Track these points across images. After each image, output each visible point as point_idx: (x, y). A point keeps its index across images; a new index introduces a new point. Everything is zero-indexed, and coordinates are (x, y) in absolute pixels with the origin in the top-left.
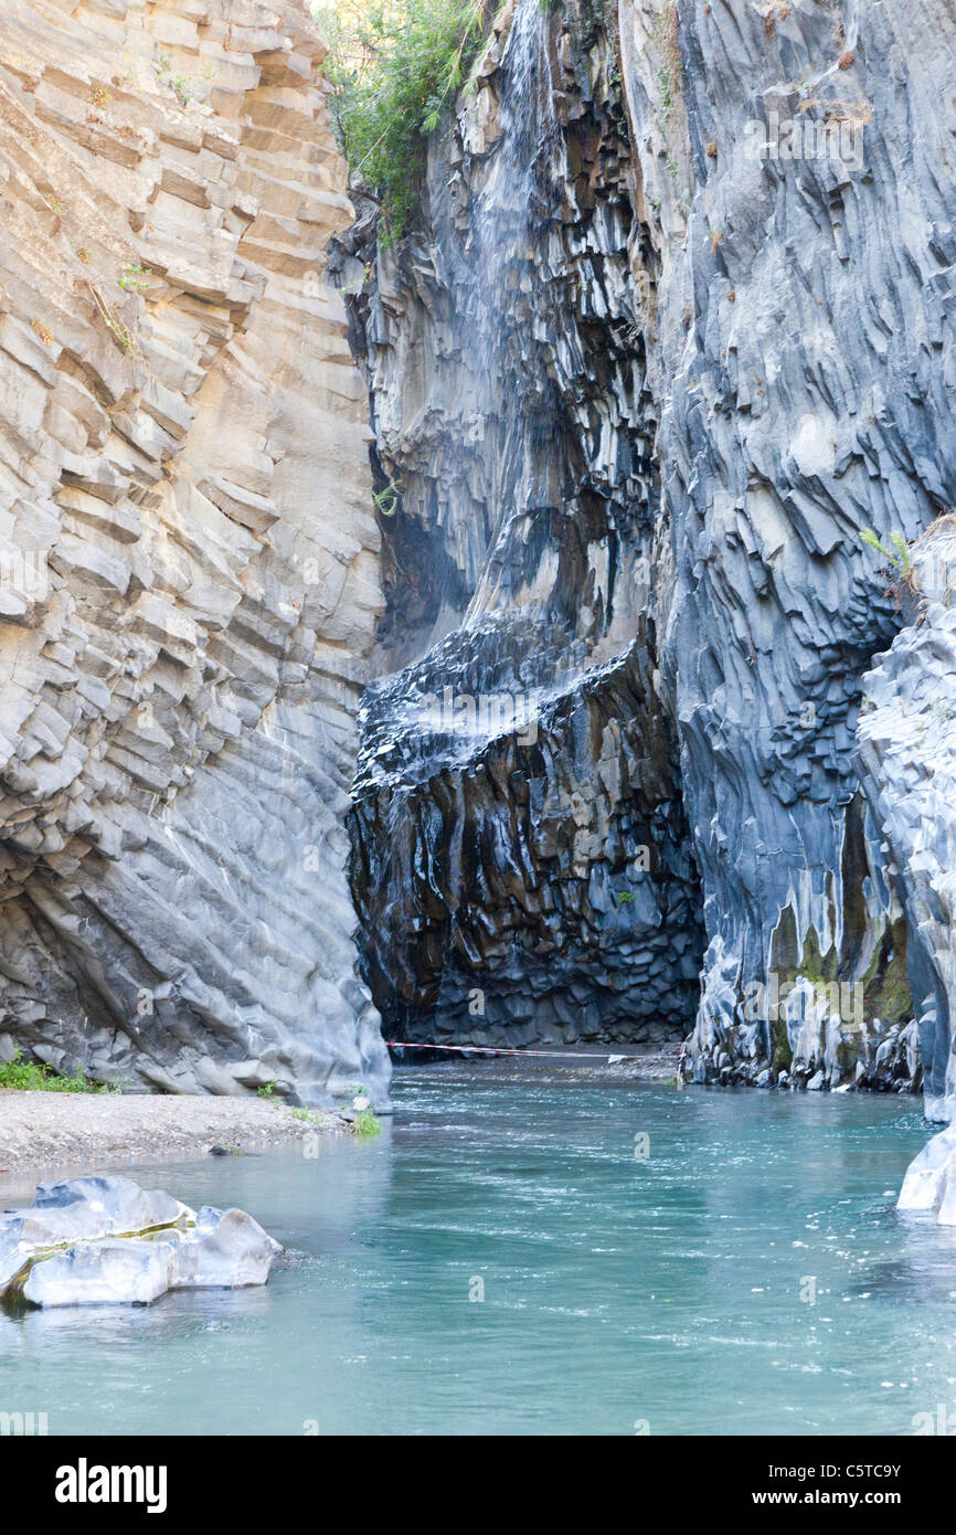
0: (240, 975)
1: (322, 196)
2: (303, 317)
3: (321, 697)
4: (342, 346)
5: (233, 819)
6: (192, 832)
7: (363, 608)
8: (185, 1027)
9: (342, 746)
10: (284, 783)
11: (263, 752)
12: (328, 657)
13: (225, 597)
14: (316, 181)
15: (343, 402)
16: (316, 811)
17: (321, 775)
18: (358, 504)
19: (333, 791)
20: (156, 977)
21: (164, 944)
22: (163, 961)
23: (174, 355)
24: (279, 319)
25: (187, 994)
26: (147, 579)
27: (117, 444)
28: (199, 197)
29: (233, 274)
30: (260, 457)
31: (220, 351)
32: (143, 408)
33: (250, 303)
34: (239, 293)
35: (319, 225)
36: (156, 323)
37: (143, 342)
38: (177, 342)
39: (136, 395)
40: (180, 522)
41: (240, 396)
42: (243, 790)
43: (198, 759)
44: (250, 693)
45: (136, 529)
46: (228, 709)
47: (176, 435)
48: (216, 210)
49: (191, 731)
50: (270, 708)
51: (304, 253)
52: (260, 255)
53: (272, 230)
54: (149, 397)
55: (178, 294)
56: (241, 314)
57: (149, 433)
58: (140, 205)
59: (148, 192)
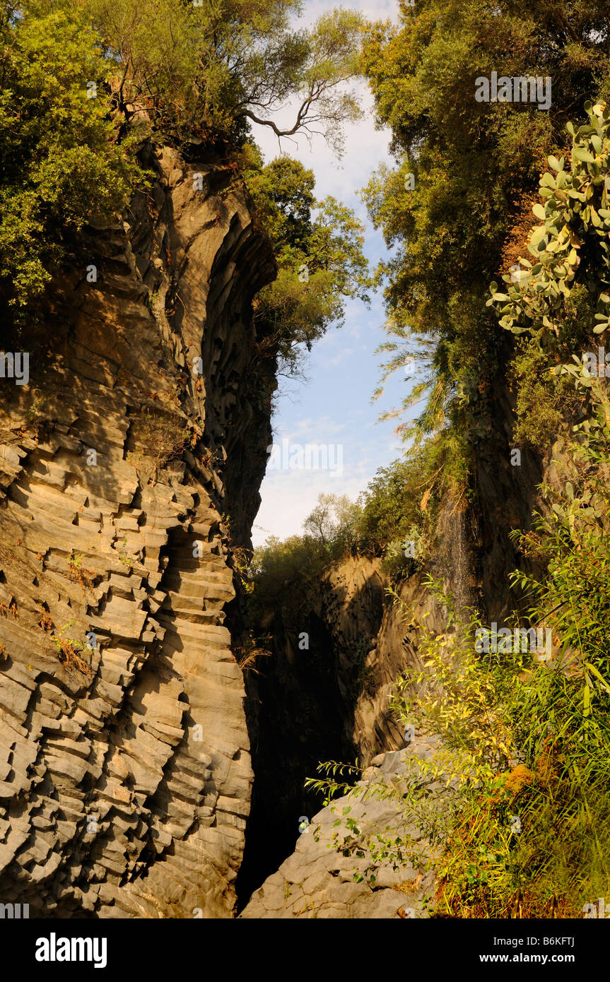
1: (219, 586)
2: (205, 642)
3: (224, 823)
4: (228, 654)
5: (168, 887)
6: (141, 894)
7: (241, 777)
9: (234, 847)
10: (198, 867)
11: (187, 852)
12: (224, 802)
13: (154, 778)
14: (215, 580)
15: (229, 680)
16: (217, 880)
17: (219, 862)
18: (238, 728)
19: (226, 870)
23: (116, 668)
24: (195, 645)
26: (97, 773)
27: (79, 713)
28: (130, 596)
29: (144, 630)
30: (177, 710)
31: (146, 663)
32: (94, 695)
33: (156, 641)
34: (148, 637)
35: (217, 600)
36: (108, 654)
37: (95, 664)
38: (118, 662)
39: (86, 689)
40: (127, 744)
41: (166, 682)
42: (176, 871)
43: (150, 856)
44: (178, 823)
45: (87, 751)
46: (166, 833)
47: (115, 705)
48: (139, 601)
49: (138, 845)
50: (192, 830)
51: (209, 612)
52: (184, 616)
53: (189, 604)
54: (99, 689)
55: (114, 641)
56: (153, 647)
57: (96, 706)
58: (94, 604)
59: (99, 597)
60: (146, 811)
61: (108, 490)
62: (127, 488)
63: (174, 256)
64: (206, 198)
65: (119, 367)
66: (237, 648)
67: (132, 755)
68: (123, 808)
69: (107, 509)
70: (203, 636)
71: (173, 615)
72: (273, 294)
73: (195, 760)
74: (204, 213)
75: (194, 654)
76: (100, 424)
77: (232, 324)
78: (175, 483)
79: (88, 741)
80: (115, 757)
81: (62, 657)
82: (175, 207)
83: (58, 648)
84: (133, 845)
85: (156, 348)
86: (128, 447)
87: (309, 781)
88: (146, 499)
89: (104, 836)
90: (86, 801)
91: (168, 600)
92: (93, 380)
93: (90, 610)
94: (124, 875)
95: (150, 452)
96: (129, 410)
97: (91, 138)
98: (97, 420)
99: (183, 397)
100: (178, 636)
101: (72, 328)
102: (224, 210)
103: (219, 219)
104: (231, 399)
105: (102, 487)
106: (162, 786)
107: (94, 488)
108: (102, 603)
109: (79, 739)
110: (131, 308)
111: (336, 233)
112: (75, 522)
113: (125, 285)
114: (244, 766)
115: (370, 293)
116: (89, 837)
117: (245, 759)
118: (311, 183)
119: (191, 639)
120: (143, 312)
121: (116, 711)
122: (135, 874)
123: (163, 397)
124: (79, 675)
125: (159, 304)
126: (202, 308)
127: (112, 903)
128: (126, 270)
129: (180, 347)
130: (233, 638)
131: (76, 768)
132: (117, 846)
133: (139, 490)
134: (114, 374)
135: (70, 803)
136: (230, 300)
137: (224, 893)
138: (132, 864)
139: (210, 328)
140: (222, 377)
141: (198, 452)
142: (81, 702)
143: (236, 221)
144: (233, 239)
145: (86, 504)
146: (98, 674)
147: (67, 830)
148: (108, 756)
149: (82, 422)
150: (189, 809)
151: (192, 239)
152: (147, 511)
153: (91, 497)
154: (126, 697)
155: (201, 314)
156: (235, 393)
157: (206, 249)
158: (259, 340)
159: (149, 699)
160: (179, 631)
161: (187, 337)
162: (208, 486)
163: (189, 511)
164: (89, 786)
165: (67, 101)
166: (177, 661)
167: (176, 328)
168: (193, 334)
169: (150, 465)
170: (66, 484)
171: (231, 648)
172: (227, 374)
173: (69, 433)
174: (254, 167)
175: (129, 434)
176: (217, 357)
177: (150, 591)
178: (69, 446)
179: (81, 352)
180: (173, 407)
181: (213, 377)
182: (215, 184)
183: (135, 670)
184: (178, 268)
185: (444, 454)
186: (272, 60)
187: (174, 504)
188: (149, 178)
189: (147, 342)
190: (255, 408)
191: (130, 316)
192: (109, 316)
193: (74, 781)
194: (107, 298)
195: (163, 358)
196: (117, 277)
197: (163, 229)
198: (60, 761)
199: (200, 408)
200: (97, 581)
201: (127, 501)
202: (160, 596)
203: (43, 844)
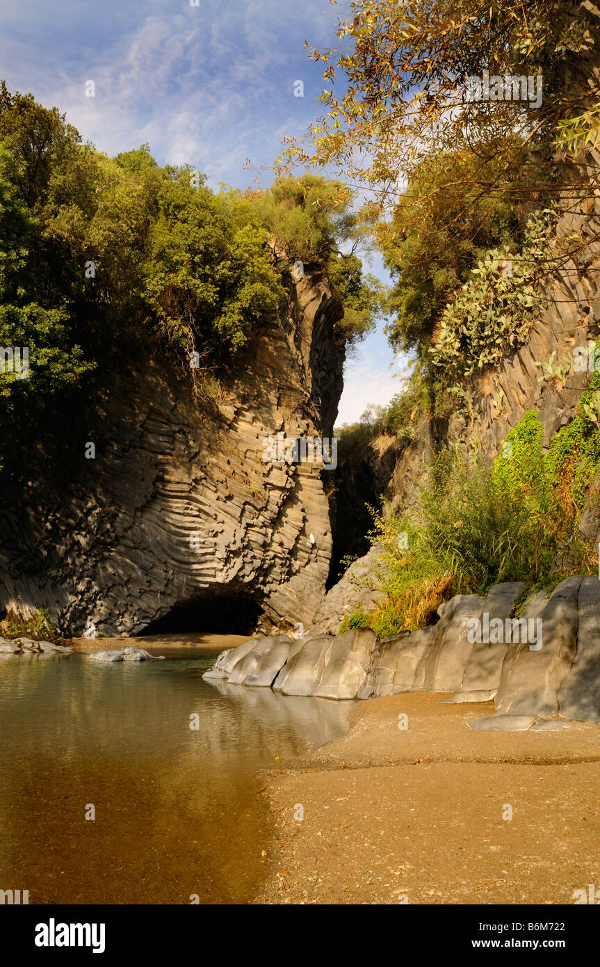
0: (298, 616)
1: (318, 463)
2: (312, 487)
3: (321, 561)
4: (322, 492)
6: (288, 588)
7: (328, 543)
8: (288, 626)
9: (324, 571)
10: (310, 578)
11: (305, 572)
12: (320, 552)
13: (291, 543)
15: (322, 503)
16: (317, 583)
17: (318, 576)
18: (326, 523)
19: (321, 579)
20: (281, 616)
21: (281, 610)
22: (281, 613)
23: (275, 499)
24: (308, 488)
25: (287, 619)
26: (269, 541)
27: (260, 517)
28: (280, 469)
29: (286, 483)
30: (300, 515)
31: (287, 496)
32: (267, 510)
33: (292, 488)
34: (288, 486)
35: (317, 469)
36: (272, 493)
37: (267, 497)
38: (276, 496)
39: (263, 508)
40: (280, 530)
41: (296, 504)
42: (301, 580)
43: (290, 574)
44: (301, 561)
45: (264, 532)
46: (297, 564)
47: (275, 514)
48: (284, 471)
49: (285, 569)
50: (307, 564)
51: (314, 474)
52: (303, 476)
53: (306, 471)
54: (268, 507)
55: (275, 488)
56: (290, 490)
57: (268, 514)
58: (266, 472)
59: (268, 469)
60: (289, 556)
61: (271, 424)
62: (279, 422)
63: (297, 315)
64: (311, 288)
65: (274, 369)
66: (326, 489)
67: (282, 534)
68: (279, 555)
69: (271, 432)
70: (311, 484)
71: (299, 475)
72: (344, 322)
73: (305, 546)
74: (311, 294)
75: (308, 492)
76: (267, 396)
77: (323, 340)
78: (299, 419)
79: (265, 528)
80: (275, 535)
81: (253, 495)
82: (298, 293)
83: (252, 491)
84: (283, 569)
85: (290, 360)
86: (279, 405)
87: (341, 561)
88: (287, 427)
89: (272, 566)
90: (264, 552)
91: (296, 469)
92: (263, 376)
93: (264, 474)
94: (280, 581)
95: (288, 406)
96: (279, 388)
97: (263, 278)
98: (265, 394)
99: (302, 381)
100: (301, 485)
101: (255, 354)
102: (319, 292)
103: (317, 297)
104: (323, 373)
105: (269, 423)
106: (295, 546)
107: (265, 423)
108: (269, 472)
109: (261, 527)
110: (280, 343)
111: (373, 289)
112: (257, 438)
113: (276, 334)
114: (329, 538)
115: (388, 317)
116: (266, 566)
117: (329, 536)
118: (361, 266)
119: (306, 486)
120: (285, 345)
121: (275, 516)
122: (285, 581)
123: (293, 383)
124: (260, 502)
125: (291, 339)
126: (310, 338)
127: (276, 591)
128: (277, 327)
129: (300, 357)
130: (324, 486)
131: (260, 539)
132: (277, 569)
133: (283, 423)
134: (273, 373)
135: (258, 553)
136: (322, 330)
137: (320, 589)
138: (283, 577)
139: (313, 346)
140: (319, 364)
141: (308, 404)
142: (261, 513)
143: (325, 295)
144: (324, 304)
145: (262, 430)
146: (268, 501)
147: (257, 563)
148: (272, 534)
149: (259, 395)
150: (306, 555)
151: (305, 308)
152: (287, 432)
153: (264, 427)
154: (279, 510)
155: (310, 340)
156: (325, 371)
157: (311, 311)
158: (337, 340)
159: (289, 511)
160: (301, 482)
161: (303, 351)
162: (313, 419)
163: (305, 431)
164: (265, 546)
165: (252, 263)
166: (300, 495)
167: (298, 348)
168: (306, 350)
169: (288, 412)
170: (253, 421)
171: (323, 489)
172: (321, 363)
173: (254, 399)
174: (334, 261)
175: (279, 399)
176: (317, 357)
177: (289, 466)
178: (254, 405)
179: (258, 364)
180: (298, 386)
181: (315, 366)
182: (315, 281)
183: (283, 499)
184: (299, 320)
185: (421, 396)
186: (341, 224)
187: (298, 429)
188: (287, 291)
189: (286, 358)
190: (335, 374)
191: (279, 347)
192: (270, 348)
193: (259, 544)
194: (270, 341)
195: (293, 363)
196: (273, 330)
197: (292, 304)
198: (254, 536)
199: (309, 384)
200: (266, 464)
201: (279, 429)
202: (293, 468)
203: (248, 568)
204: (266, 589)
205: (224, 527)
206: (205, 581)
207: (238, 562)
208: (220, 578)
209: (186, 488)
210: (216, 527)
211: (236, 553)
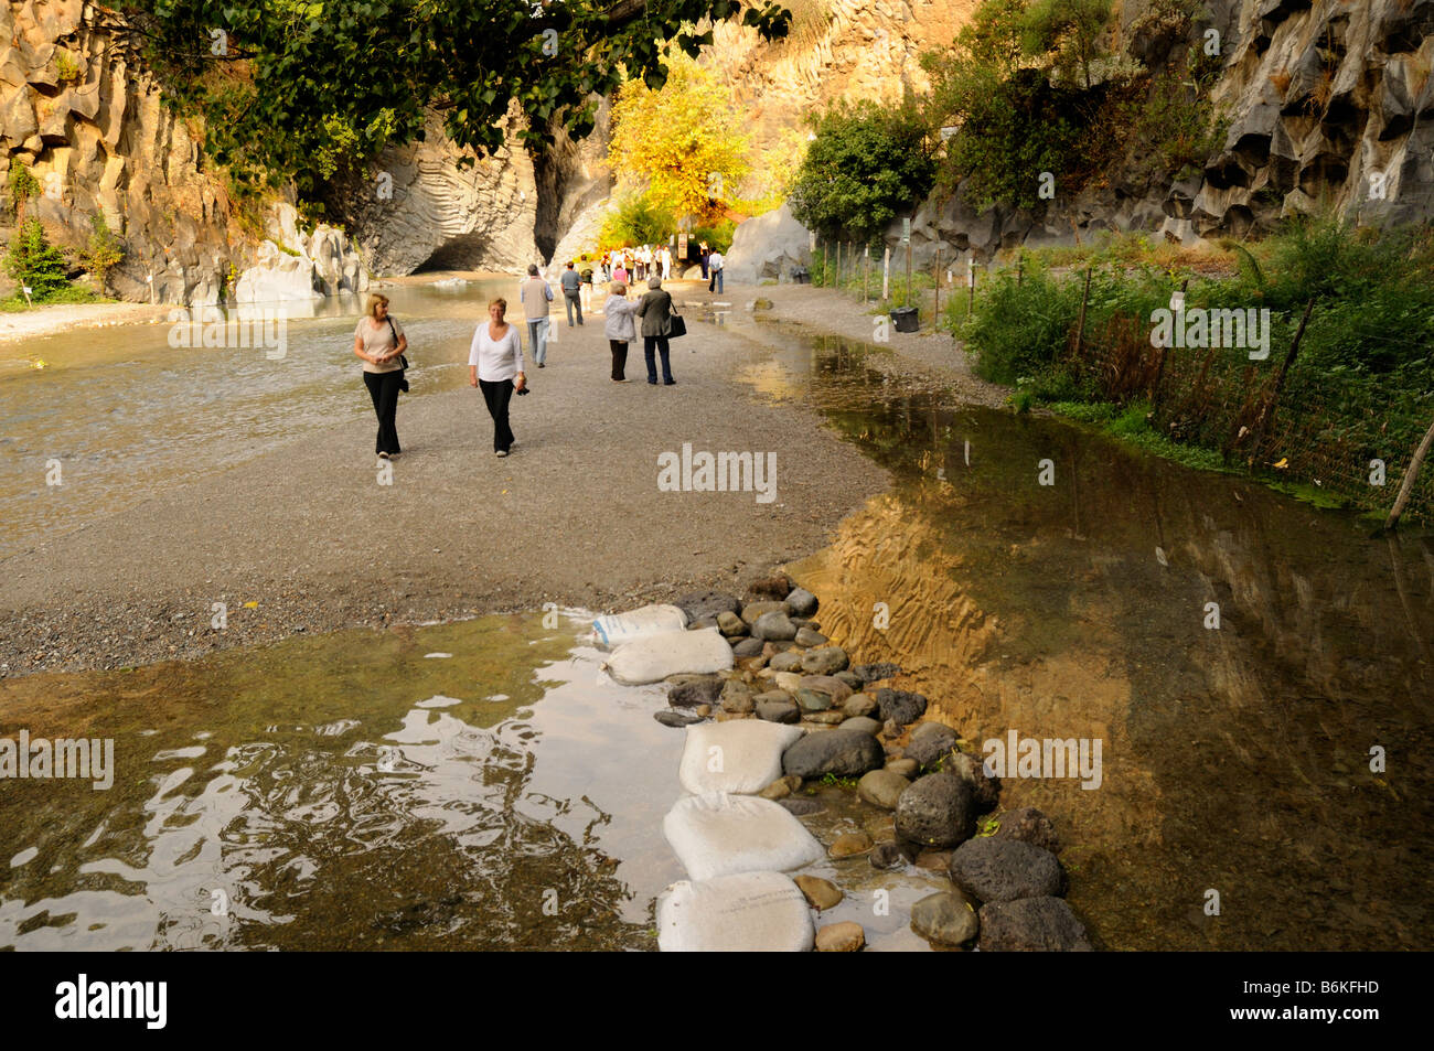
2: (520, 154)
3: (530, 212)
4: (528, 157)
7: (534, 198)
9: (532, 219)
10: (523, 226)
11: (519, 222)
12: (529, 206)
13: (508, 200)
15: (529, 165)
17: (528, 224)
22: (502, 254)
26: (493, 200)
27: (487, 182)
29: (504, 154)
30: (514, 178)
31: (504, 164)
32: (491, 176)
34: (505, 157)
36: (494, 162)
37: (491, 167)
38: (497, 165)
39: (489, 175)
40: (500, 190)
41: (510, 169)
42: (515, 227)
43: (507, 223)
44: (515, 213)
45: (490, 194)
46: (512, 216)
47: (497, 179)
50: (519, 215)
51: (521, 144)
52: (514, 146)
53: (515, 142)
54: (492, 174)
55: (496, 159)
56: (506, 159)
57: (492, 179)
60: (506, 210)
66: (530, 154)
67: (502, 193)
68: (500, 210)
70: (519, 152)
71: (510, 145)
75: (517, 158)
79: (490, 191)
80: (497, 194)
81: (483, 166)
83: (481, 163)
84: (503, 220)
89: (496, 218)
90: (491, 208)
91: (509, 141)
94: (501, 229)
100: (512, 153)
106: (510, 202)
109: (488, 190)
114: (535, 194)
116: (492, 219)
117: (535, 192)
119: (516, 153)
122: (504, 229)
124: (487, 171)
127: (499, 238)
131: (488, 199)
132: (498, 221)
135: (486, 209)
137: (530, 233)
138: (503, 226)
142: (488, 179)
146: (492, 169)
147: (486, 217)
148: (495, 194)
150: (518, 208)
154: (499, 176)
159: (504, 174)
160: (512, 151)
164: (491, 204)
166: (512, 161)
183: (502, 167)
193: (487, 203)
198: (483, 197)
202: (507, 141)
203: (481, 222)
204: (492, 236)
205: (464, 192)
206: (452, 233)
207: (474, 217)
208: (464, 230)
209: (438, 166)
210: (458, 192)
211: (473, 211)
